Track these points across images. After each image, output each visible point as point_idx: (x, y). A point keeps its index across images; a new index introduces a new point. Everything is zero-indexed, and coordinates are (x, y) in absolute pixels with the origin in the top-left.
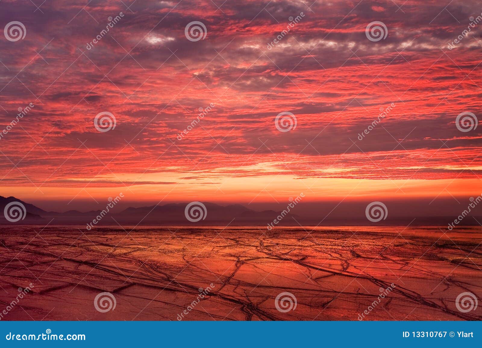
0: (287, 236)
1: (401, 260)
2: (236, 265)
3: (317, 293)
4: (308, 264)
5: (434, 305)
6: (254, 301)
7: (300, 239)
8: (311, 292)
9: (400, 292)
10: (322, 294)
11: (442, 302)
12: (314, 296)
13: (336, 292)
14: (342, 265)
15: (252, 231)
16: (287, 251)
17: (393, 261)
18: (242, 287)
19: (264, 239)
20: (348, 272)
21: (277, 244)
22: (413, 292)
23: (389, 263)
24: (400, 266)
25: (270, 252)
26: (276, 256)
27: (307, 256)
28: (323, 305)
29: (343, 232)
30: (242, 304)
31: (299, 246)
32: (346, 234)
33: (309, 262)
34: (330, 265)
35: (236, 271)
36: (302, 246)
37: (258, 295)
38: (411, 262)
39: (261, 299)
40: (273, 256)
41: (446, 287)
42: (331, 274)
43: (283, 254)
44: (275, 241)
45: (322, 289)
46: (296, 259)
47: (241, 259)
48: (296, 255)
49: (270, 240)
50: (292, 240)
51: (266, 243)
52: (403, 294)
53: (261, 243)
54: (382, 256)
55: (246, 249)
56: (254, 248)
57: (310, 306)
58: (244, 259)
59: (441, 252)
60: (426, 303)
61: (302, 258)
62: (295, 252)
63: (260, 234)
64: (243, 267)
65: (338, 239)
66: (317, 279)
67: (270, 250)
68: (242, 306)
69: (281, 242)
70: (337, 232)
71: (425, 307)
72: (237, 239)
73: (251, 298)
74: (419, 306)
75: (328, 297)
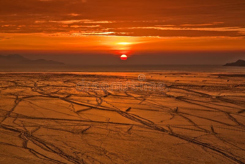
0: (55, 79)
1: (140, 97)
2: (15, 102)
3: (78, 122)
4: (72, 101)
5: (163, 130)
6: (30, 129)
7: (65, 82)
8: (74, 122)
9: (139, 120)
10: (82, 123)
11: (169, 128)
12: (76, 124)
13: (92, 121)
14: (97, 101)
15: (28, 75)
16: (56, 90)
17: (135, 98)
18: (20, 119)
19: (37, 81)
20: (101, 106)
21: (48, 85)
22: (149, 121)
23: (131, 99)
24: (139, 102)
25: (42, 91)
26: (47, 95)
27: (71, 95)
28: (83, 132)
29: (98, 76)
30: (20, 132)
31: (65, 87)
32: (100, 78)
33: (72, 99)
34: (88, 101)
35: (15, 106)
36: (67, 87)
37: (33, 125)
38: (148, 98)
39: (35, 128)
40: (45, 94)
41: (171, 117)
42: (89, 108)
43: (52, 93)
44: (46, 83)
45: (82, 120)
46: (62, 96)
47: (19, 97)
48: (63, 94)
49: (43, 82)
50: (60, 82)
51: (39, 84)
52: (142, 122)
53: (35, 85)
54: (127, 94)
55: (23, 90)
56: (30, 88)
57: (73, 132)
58: (21, 97)
59: (169, 91)
60: (157, 129)
61: (67, 96)
62: (61, 91)
63: (34, 78)
64: (21, 103)
65: (94, 81)
66: (78, 112)
67: (42, 90)
68: (20, 134)
69: (51, 83)
70: (93, 76)
71: (157, 131)
72: (16, 82)
73: (27, 128)
74: (153, 131)
75: (86, 125)
